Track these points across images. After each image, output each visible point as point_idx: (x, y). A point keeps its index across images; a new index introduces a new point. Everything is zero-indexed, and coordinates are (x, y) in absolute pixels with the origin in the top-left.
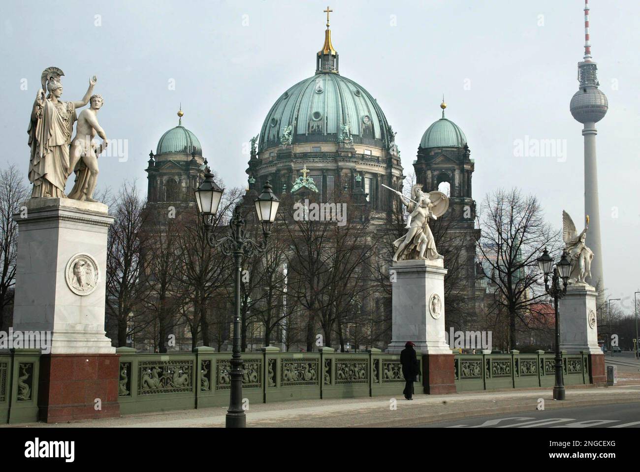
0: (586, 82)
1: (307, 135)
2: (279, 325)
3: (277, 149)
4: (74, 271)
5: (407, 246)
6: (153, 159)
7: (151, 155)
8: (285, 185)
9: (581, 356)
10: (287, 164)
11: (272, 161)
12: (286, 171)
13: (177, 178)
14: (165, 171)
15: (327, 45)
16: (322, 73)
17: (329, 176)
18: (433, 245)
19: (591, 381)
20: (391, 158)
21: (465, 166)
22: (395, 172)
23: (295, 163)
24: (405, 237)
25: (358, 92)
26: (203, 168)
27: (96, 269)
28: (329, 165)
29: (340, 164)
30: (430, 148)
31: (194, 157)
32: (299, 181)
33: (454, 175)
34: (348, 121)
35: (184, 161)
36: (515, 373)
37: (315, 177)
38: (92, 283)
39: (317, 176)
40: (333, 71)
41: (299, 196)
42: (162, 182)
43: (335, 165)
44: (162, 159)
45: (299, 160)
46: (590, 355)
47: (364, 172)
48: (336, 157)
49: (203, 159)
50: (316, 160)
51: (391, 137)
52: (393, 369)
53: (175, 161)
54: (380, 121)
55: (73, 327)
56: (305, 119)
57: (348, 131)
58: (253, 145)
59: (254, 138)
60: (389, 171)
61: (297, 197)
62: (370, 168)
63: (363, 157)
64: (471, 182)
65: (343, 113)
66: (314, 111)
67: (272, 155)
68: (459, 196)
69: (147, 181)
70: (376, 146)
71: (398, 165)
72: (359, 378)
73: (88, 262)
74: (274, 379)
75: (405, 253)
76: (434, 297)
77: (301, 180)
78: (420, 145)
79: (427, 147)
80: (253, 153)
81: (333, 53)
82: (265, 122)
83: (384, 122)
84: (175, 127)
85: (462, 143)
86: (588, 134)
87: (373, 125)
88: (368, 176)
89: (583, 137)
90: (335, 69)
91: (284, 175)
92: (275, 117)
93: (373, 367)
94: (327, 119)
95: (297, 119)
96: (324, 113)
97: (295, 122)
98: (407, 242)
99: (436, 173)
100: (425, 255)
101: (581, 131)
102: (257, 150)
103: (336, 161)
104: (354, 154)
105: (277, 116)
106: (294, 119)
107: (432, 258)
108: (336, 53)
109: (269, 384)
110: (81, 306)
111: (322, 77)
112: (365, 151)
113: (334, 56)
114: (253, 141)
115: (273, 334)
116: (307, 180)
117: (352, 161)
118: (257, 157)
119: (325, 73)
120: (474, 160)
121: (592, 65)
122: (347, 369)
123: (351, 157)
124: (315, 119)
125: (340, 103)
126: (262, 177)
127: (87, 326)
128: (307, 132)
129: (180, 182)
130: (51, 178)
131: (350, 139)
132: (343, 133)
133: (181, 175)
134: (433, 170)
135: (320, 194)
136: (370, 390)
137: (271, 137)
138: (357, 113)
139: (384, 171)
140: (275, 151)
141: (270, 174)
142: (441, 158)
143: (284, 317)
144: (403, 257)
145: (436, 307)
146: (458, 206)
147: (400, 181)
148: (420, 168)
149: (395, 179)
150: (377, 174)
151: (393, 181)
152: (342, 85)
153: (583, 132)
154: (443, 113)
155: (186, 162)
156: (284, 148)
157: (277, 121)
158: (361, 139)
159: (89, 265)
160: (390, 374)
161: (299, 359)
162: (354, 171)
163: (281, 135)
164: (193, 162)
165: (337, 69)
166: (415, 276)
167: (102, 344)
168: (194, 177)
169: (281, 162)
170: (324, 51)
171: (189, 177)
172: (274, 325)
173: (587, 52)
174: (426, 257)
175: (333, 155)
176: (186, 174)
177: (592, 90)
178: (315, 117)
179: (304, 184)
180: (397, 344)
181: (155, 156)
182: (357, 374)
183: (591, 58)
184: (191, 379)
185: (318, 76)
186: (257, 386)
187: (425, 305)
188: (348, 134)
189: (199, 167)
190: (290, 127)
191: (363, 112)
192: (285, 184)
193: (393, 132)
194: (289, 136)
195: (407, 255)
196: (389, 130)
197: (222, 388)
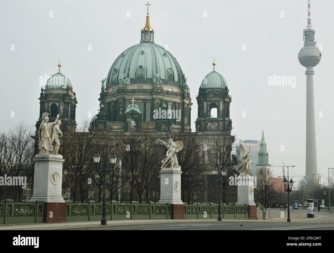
0: (308, 42)
1: (135, 79)
2: (117, 191)
3: (117, 87)
4: (53, 177)
5: (167, 163)
6: (43, 92)
7: (42, 90)
8: (121, 109)
9: (245, 206)
10: (123, 96)
11: (114, 94)
12: (122, 100)
13: (57, 104)
14: (50, 100)
15: (147, 25)
16: (144, 42)
17: (148, 104)
18: (177, 162)
19: (249, 217)
20: (184, 93)
21: (226, 99)
22: (186, 101)
23: (127, 95)
24: (166, 159)
25: (165, 54)
26: (73, 98)
27: (59, 176)
28: (147, 97)
29: (154, 96)
30: (206, 89)
31: (67, 91)
32: (129, 106)
33: (219, 105)
34: (159, 71)
35: (62, 94)
36: (212, 212)
37: (139, 103)
38: (58, 180)
39: (141, 103)
40: (150, 41)
41: (129, 115)
42: (48, 105)
43: (151, 97)
44: (49, 92)
45: (130, 94)
46: (249, 206)
47: (168, 101)
48: (152, 92)
49: (73, 92)
50: (140, 94)
51: (185, 80)
52: (159, 209)
53: (56, 94)
54: (178, 71)
55: (52, 194)
56: (134, 70)
57: (159, 77)
58: (103, 84)
59: (103, 80)
60: (183, 101)
61: (128, 116)
62: (172, 99)
63: (168, 93)
64: (229, 109)
65: (156, 67)
66: (139, 65)
67: (114, 90)
68: (222, 117)
69: (39, 105)
70: (175, 86)
71: (188, 97)
72: (146, 213)
73: (57, 174)
74: (115, 212)
75: (166, 165)
76: (177, 183)
77: (131, 106)
78: (200, 87)
79: (204, 88)
80: (102, 88)
81: (151, 30)
82: (110, 71)
83: (180, 71)
84: (56, 73)
85: (224, 86)
86: (309, 74)
87: (173, 74)
88: (170, 103)
89: (306, 75)
90: (152, 40)
91: (121, 102)
92: (116, 68)
93: (151, 209)
94: (147, 70)
95: (129, 69)
96: (145, 66)
97: (128, 71)
98: (166, 161)
99: (209, 103)
100: (174, 166)
101: (305, 72)
102: (105, 87)
103: (152, 95)
104: (162, 91)
105: (117, 67)
106: (127, 69)
107: (177, 167)
108: (152, 30)
109: (113, 214)
110: (55, 188)
111: (145, 44)
112: (169, 89)
113: (151, 32)
114: (103, 82)
115: (114, 197)
116: (135, 106)
117: (161, 95)
118: (105, 91)
119: (146, 42)
120: (231, 95)
121: (312, 31)
122: (141, 209)
123: (160, 92)
124: (140, 70)
125: (155, 61)
126: (108, 103)
127: (56, 194)
128: (135, 77)
129: (59, 106)
130: (45, 148)
131: (160, 82)
132: (156, 78)
133: (60, 102)
134: (207, 101)
135: (142, 115)
136: (150, 217)
137: (114, 79)
138: (164, 66)
139: (180, 100)
140: (115, 88)
141: (113, 102)
142: (212, 95)
143: (119, 188)
144: (165, 167)
145: (177, 186)
146: (221, 122)
147: (189, 106)
148: (200, 100)
149: (186, 105)
150: (176, 102)
151: (185, 107)
152: (156, 49)
153: (306, 72)
154: (214, 68)
155: (63, 94)
156: (121, 86)
157: (117, 71)
158: (167, 82)
159: (57, 175)
160: (158, 211)
161: (124, 205)
162: (162, 101)
163: (119, 79)
164: (67, 95)
165: (153, 40)
166: (169, 174)
167: (61, 200)
168: (68, 103)
169: (119, 95)
170: (146, 29)
171: (64, 103)
172: (114, 192)
173: (309, 23)
174: (174, 167)
175: (150, 91)
176: (63, 101)
177: (312, 47)
178: (140, 69)
179: (133, 108)
180: (162, 200)
181: (44, 90)
182: (145, 211)
183: (312, 27)
184: (87, 211)
185: (141, 43)
186: (109, 214)
187: (173, 186)
188: (159, 79)
189: (71, 97)
190: (125, 74)
191: (168, 66)
192: (121, 107)
193: (185, 78)
194: (124, 80)
195: (167, 166)
196: (183, 76)
197: (97, 214)
